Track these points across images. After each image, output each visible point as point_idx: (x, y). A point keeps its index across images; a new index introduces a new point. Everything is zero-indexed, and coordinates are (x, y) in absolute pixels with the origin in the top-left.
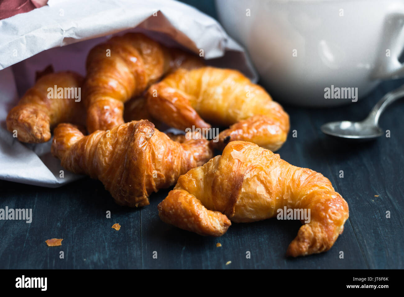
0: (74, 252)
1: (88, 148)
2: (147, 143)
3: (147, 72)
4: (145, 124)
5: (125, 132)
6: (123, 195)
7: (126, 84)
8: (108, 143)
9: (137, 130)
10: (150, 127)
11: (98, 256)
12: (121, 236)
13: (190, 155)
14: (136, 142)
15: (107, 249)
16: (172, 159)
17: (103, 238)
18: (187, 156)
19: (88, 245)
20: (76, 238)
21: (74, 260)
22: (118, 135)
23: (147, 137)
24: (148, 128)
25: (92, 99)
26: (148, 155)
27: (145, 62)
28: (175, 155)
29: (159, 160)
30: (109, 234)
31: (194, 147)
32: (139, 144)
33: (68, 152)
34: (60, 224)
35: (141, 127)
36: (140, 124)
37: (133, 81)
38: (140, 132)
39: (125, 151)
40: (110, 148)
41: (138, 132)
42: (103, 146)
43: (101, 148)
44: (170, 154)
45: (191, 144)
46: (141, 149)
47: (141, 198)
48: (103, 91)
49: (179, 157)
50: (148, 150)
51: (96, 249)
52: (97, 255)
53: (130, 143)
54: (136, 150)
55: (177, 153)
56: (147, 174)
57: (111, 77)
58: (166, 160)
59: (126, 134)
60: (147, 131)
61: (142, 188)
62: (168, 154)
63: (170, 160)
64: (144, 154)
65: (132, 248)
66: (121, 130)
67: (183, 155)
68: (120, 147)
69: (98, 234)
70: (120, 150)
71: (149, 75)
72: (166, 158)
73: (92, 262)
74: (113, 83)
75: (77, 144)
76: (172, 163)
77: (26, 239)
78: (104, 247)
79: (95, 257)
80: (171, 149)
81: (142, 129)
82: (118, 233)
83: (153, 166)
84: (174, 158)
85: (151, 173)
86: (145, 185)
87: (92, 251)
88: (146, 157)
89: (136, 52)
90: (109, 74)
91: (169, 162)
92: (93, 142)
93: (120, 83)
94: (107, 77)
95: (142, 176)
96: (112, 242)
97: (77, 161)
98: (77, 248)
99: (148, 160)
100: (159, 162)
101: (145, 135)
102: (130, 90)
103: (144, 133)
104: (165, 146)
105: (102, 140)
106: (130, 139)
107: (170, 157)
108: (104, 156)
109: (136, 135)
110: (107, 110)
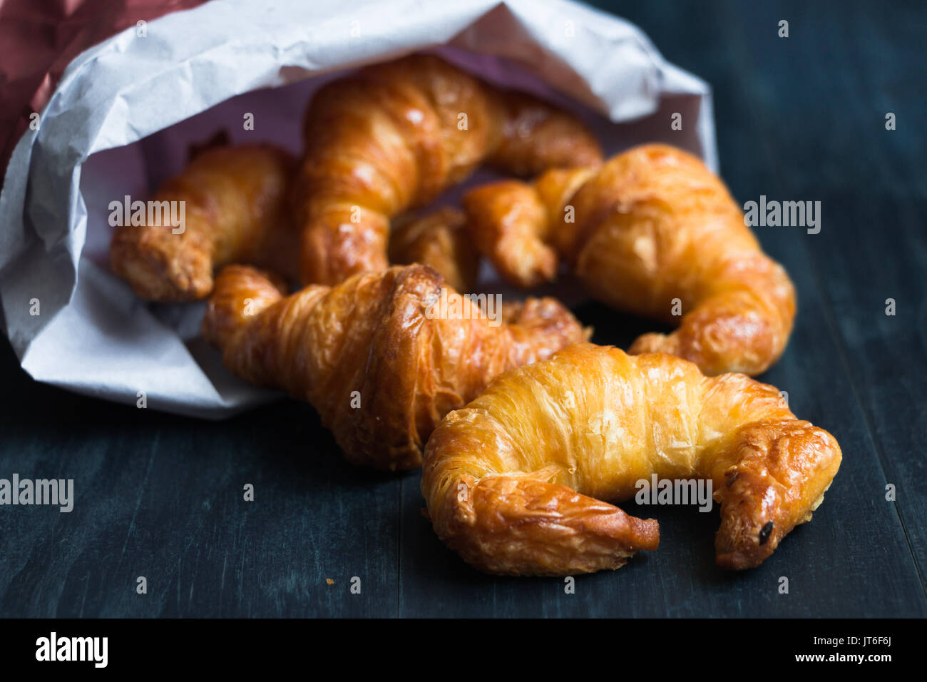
0: (241, 569)
1: (287, 326)
2: (421, 319)
3: (447, 147)
4: (420, 274)
5: (374, 292)
6: (361, 440)
7: (394, 173)
8: (334, 316)
9: (401, 287)
10: (433, 281)
11: (297, 581)
12: (352, 535)
13: (527, 352)
14: (396, 314)
15: (317, 563)
16: (482, 359)
17: (311, 539)
18: (521, 353)
19: (273, 554)
20: (247, 537)
21: (240, 587)
22: (356, 297)
23: (423, 304)
24: (427, 283)
25: (314, 208)
26: (425, 347)
27: (443, 123)
28: (491, 351)
29: (451, 362)
30: (324, 531)
31: (540, 336)
32: (404, 320)
33: (239, 334)
34: (210, 503)
35: (410, 280)
36: (410, 272)
37: (413, 168)
38: (408, 292)
39: (370, 336)
40: (337, 327)
41: (402, 292)
42: (321, 321)
43: (317, 326)
44: (478, 349)
45: (534, 327)
46: (406, 333)
47: (403, 450)
48: (339, 189)
49: (500, 358)
50: (424, 336)
51: (293, 563)
52: (293, 578)
53: (382, 317)
54: (396, 336)
55: (496, 346)
56: (419, 393)
57: (360, 157)
58: (468, 361)
59: (375, 296)
60: (425, 291)
61: (405, 425)
62: (474, 348)
63: (478, 364)
64: (413, 344)
65: (377, 564)
66: (365, 286)
67: (511, 353)
68: (360, 326)
69: (299, 530)
70: (360, 334)
71: (452, 155)
72: (469, 357)
73: (282, 594)
74: (364, 172)
75: (261, 316)
76: (483, 369)
77: (129, 535)
78: (313, 560)
79: (290, 583)
80: (482, 336)
81: (413, 285)
82: (345, 528)
83: (435, 374)
84: (487, 357)
85: (431, 391)
86: (413, 419)
87: (282, 569)
88: (417, 353)
89: (421, 100)
90: (355, 150)
91: (477, 368)
92: (300, 313)
93: (381, 173)
94: (350, 156)
95: (407, 397)
96: (332, 548)
97: (259, 355)
98: (247, 560)
99: (424, 359)
100: (451, 366)
101: (418, 299)
102: (406, 189)
103: (418, 294)
104: (467, 328)
105: (319, 308)
106: (383, 308)
107: (477, 356)
108: (322, 345)
109: (397, 299)
110: (347, 234)
